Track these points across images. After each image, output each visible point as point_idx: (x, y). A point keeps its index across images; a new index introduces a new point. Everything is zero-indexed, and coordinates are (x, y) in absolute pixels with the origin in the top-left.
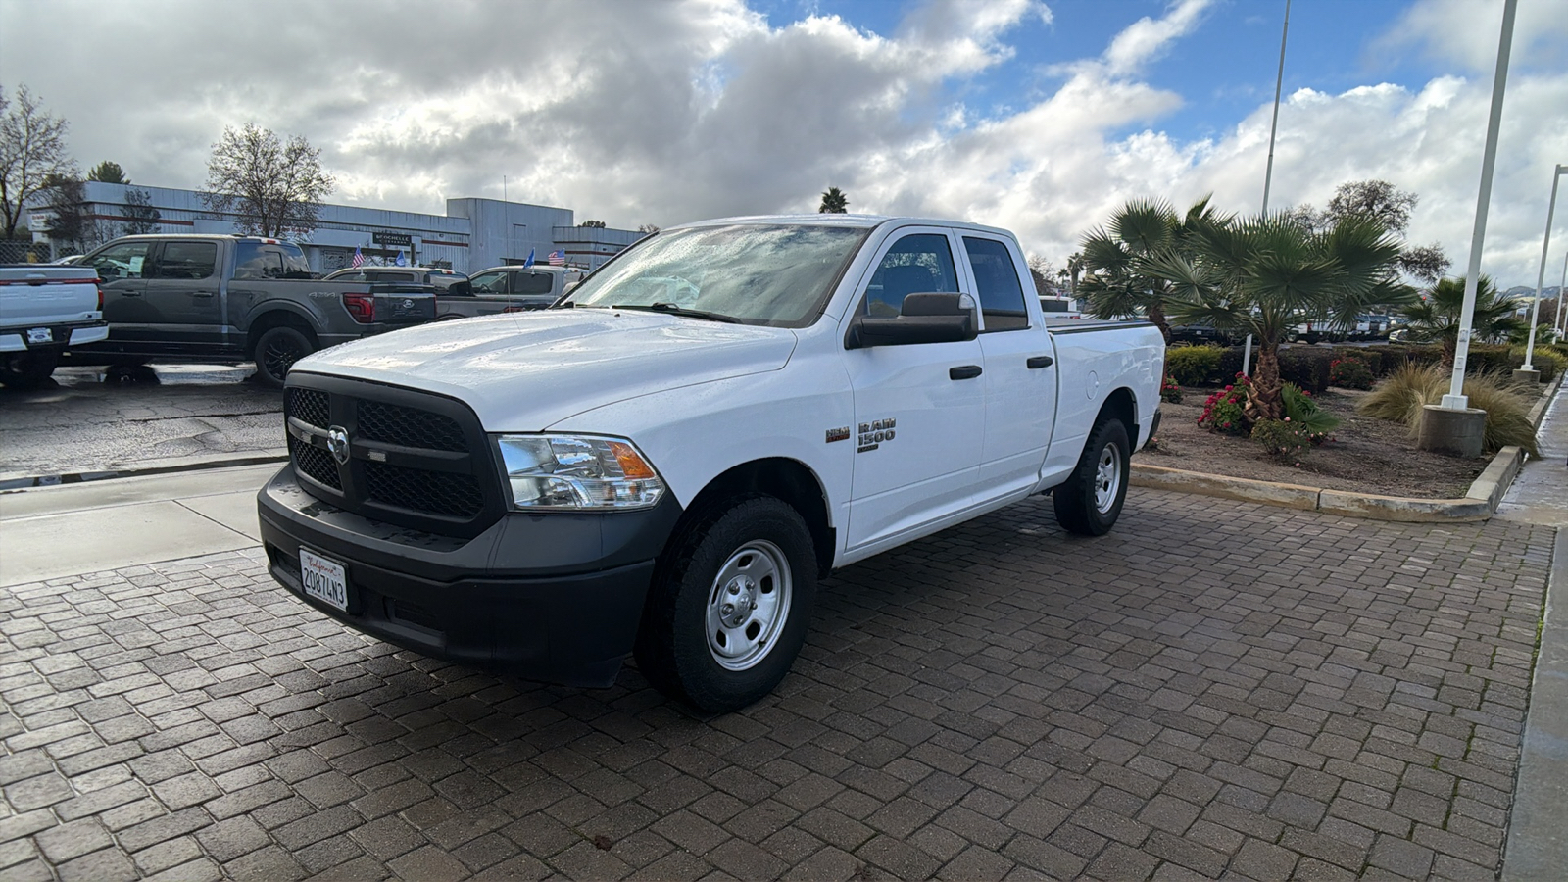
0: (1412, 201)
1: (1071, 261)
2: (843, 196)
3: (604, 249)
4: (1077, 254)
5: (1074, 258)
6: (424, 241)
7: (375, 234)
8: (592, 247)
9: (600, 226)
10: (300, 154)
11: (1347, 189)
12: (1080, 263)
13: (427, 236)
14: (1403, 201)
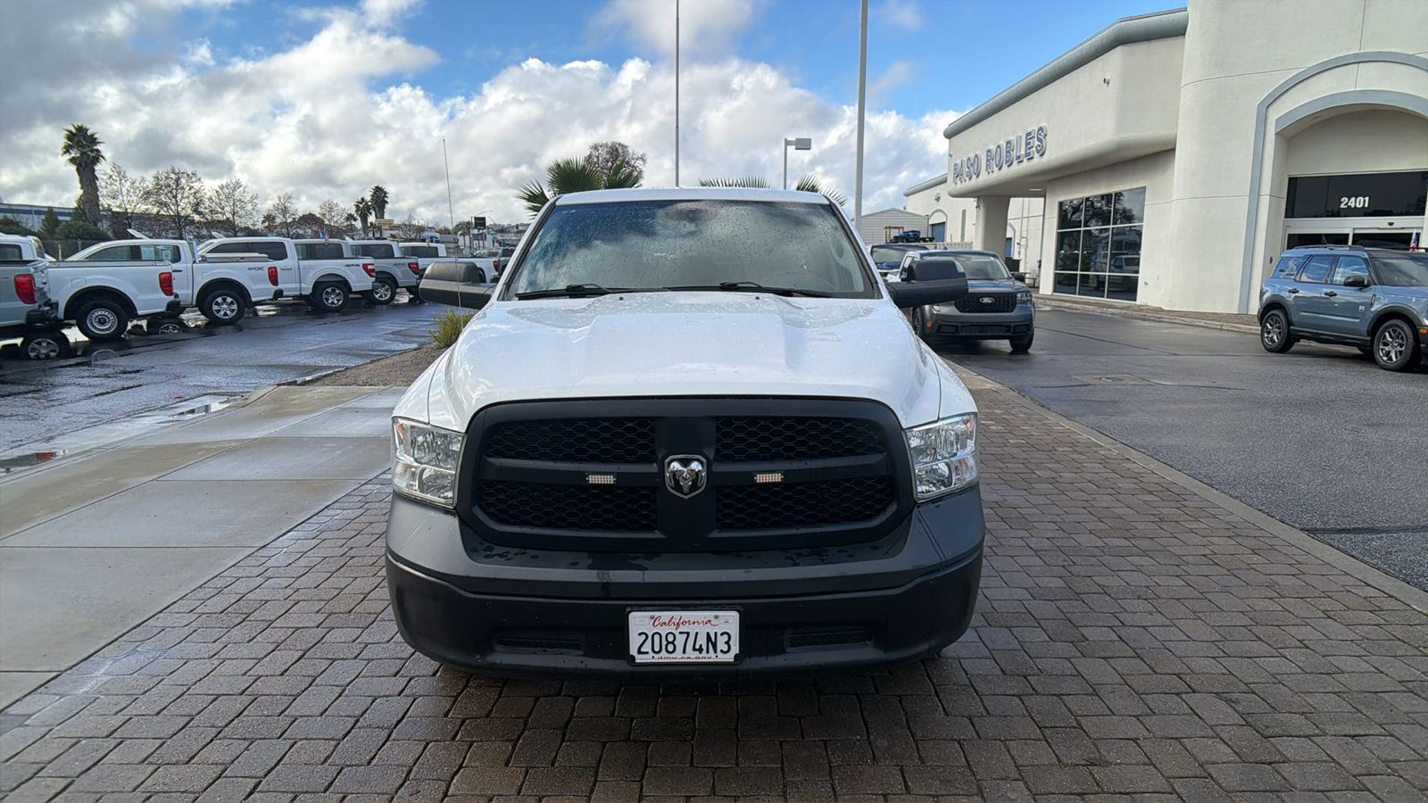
0: (642, 158)
1: (357, 206)
2: (92, 135)
4: (363, 199)
5: (361, 203)
11: (596, 147)
12: (368, 208)
14: (637, 159)
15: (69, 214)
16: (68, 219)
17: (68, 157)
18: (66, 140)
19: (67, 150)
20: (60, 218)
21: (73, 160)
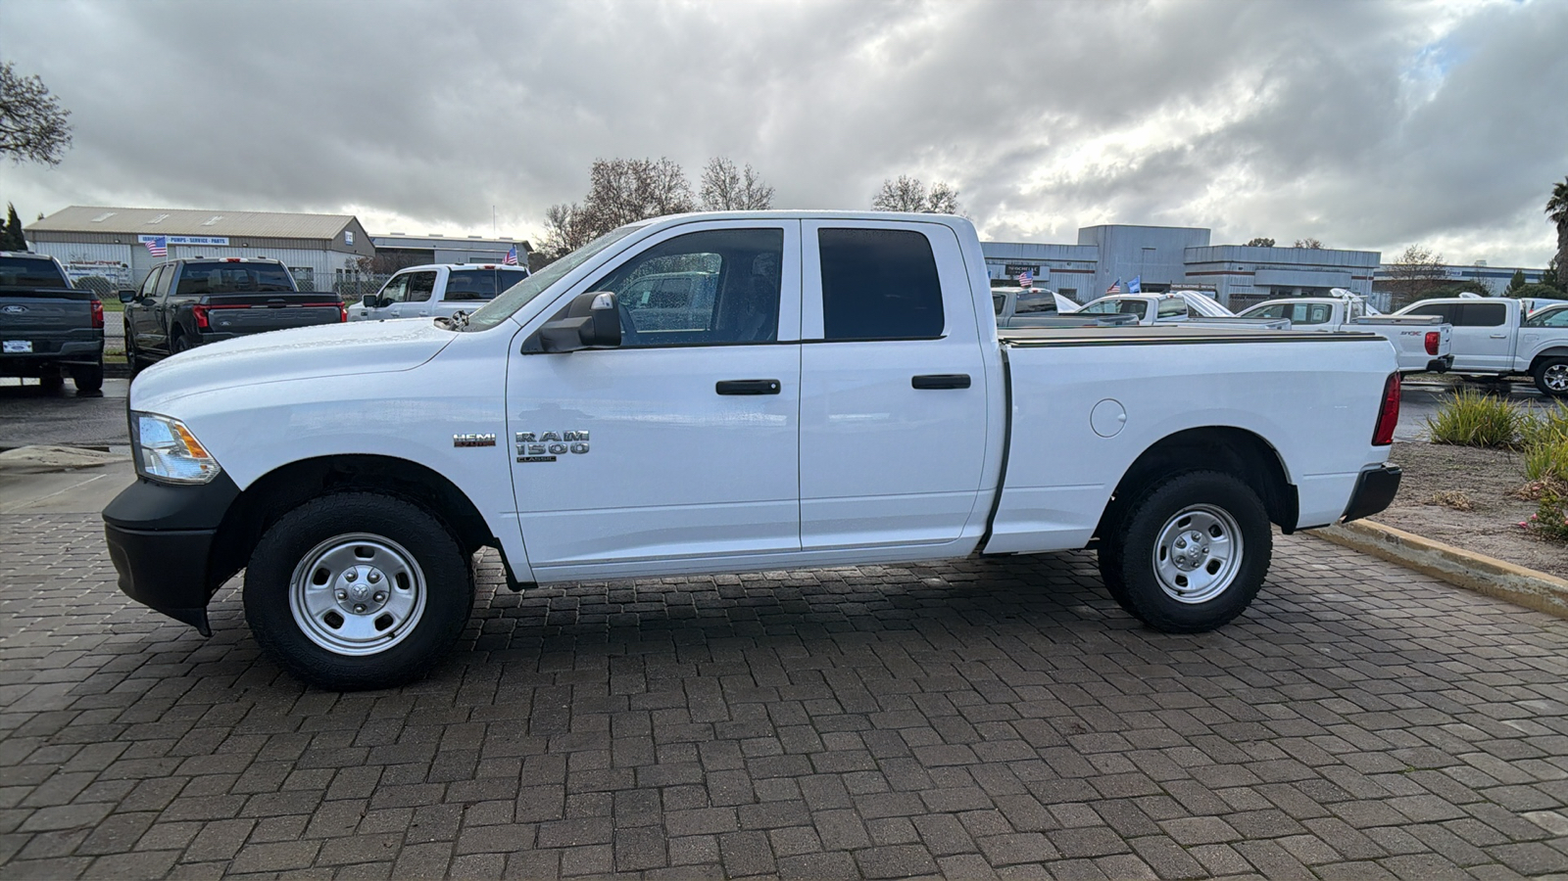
3: (1240, 269)
6: (1052, 271)
7: (1007, 266)
8: (1226, 267)
9: (1269, 244)
10: (941, 199)
13: (1055, 266)
15: (1538, 277)
16: (1536, 281)
17: (1551, 213)
18: (1553, 195)
19: (1551, 206)
20: (1528, 281)
21: (1555, 217)
